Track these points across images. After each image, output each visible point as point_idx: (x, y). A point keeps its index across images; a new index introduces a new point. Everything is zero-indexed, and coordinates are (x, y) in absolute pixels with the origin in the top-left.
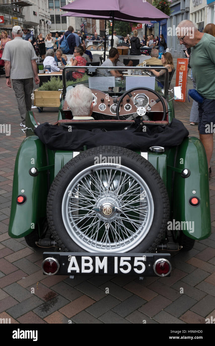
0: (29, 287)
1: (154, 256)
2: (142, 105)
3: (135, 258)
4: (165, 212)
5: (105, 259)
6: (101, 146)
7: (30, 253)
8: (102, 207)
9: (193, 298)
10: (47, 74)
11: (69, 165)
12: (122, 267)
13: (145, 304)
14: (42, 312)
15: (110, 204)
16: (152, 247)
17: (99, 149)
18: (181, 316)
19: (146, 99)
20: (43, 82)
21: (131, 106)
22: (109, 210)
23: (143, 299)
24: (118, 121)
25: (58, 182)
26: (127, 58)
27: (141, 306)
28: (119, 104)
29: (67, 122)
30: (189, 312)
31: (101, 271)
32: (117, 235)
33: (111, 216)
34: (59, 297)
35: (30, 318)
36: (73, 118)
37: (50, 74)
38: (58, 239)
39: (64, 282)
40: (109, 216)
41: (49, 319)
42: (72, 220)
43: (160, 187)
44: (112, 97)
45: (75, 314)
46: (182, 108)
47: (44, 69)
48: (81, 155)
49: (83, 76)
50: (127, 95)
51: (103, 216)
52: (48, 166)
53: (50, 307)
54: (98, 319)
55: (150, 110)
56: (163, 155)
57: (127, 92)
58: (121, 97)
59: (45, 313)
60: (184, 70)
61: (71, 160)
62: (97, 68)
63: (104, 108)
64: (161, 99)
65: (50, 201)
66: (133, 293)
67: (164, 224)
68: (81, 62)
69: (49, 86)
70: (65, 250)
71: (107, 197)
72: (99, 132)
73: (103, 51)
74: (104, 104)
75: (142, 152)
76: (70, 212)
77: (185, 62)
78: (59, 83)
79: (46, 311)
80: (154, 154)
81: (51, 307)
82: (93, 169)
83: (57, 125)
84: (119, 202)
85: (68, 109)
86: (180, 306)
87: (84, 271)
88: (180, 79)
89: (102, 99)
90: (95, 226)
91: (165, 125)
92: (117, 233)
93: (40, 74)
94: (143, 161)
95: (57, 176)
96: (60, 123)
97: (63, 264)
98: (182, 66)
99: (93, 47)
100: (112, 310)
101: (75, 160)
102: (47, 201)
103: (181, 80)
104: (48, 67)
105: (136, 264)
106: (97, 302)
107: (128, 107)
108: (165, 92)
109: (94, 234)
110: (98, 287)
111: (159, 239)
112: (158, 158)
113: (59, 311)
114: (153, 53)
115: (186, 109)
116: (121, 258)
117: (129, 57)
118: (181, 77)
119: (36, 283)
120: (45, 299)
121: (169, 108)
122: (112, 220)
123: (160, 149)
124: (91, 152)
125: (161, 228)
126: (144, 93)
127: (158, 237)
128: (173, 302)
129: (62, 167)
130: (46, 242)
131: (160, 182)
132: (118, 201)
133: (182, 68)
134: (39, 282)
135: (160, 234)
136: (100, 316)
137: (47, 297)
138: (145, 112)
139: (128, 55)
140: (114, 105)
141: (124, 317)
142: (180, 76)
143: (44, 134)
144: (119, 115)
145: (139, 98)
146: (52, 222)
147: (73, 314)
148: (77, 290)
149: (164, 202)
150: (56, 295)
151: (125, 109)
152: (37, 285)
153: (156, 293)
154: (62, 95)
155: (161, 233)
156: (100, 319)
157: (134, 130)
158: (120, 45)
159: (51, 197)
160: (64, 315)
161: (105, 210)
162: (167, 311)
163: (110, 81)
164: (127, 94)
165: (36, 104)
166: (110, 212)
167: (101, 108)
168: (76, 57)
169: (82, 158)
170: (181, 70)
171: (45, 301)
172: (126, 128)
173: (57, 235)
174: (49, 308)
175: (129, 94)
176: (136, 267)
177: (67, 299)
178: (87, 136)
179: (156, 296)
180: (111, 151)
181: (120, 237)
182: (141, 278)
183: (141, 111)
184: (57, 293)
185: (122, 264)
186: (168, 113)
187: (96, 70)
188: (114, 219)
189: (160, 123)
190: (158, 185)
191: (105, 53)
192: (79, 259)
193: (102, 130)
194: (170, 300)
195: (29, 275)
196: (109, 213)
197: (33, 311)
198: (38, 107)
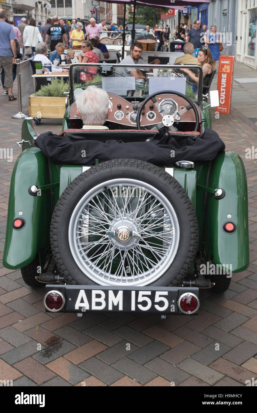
0: (26, 331)
1: (179, 290)
2: (169, 113)
3: (157, 292)
4: (193, 238)
5: (120, 293)
6: (117, 159)
7: (27, 293)
8: (117, 231)
9: (226, 344)
10: (46, 74)
11: (78, 181)
12: (140, 303)
13: (168, 350)
14: (44, 358)
15: (127, 228)
16: (177, 280)
17: (114, 162)
18: (211, 364)
19: (175, 106)
20: (41, 86)
21: (155, 114)
22: (126, 235)
23: (166, 345)
24: (138, 132)
25: (64, 201)
26: (153, 55)
27: (164, 353)
28: (139, 111)
29: (75, 131)
30: (221, 360)
31: (116, 307)
32: (135, 265)
33: (128, 243)
34: (64, 342)
35: (28, 364)
36: (82, 128)
37: (50, 74)
38: (64, 269)
39: (70, 326)
40: (126, 242)
41: (52, 365)
42: (80, 247)
43: (187, 208)
44: (131, 102)
45: (83, 360)
46: (224, 122)
47: (43, 68)
48: (93, 169)
49: (95, 78)
50: (150, 100)
51: (119, 242)
52: (52, 184)
53: (53, 353)
54: (111, 366)
55: (179, 119)
56: (192, 171)
57: (150, 97)
58: (142, 103)
59: (47, 358)
60: (228, 71)
61: (81, 175)
62: (113, 66)
63: (121, 116)
64: (193, 105)
65: (54, 224)
66: (154, 339)
67: (191, 252)
68: (93, 60)
69: (49, 91)
70: (72, 283)
71: (124, 219)
72: (114, 144)
73: (121, 45)
74: (121, 111)
75: (166, 167)
76: (78, 237)
77: (229, 61)
78: (63, 87)
79: (48, 357)
80: (181, 171)
81: (55, 352)
82: (107, 185)
83: (63, 135)
84: (137, 226)
85: (75, 118)
86: (211, 353)
87: (94, 308)
88: (222, 84)
89: (119, 105)
90: (108, 256)
91: (196, 136)
92: (134, 264)
93: (37, 74)
94: (167, 177)
95: (63, 194)
96: (66, 133)
97: (70, 299)
98: (225, 66)
99: (108, 40)
100: (128, 356)
101: (86, 174)
102: (51, 223)
103: (224, 85)
104: (48, 65)
105: (157, 299)
106: (110, 347)
107: (151, 116)
108: (199, 97)
109: (108, 265)
110: (111, 332)
111: (186, 270)
112: (186, 175)
113: (64, 357)
114: (187, 49)
115: (230, 123)
116: (140, 292)
117: (156, 54)
118: (224, 81)
119: (36, 327)
120: (46, 344)
121: (203, 118)
122: (130, 247)
123: (189, 164)
124: (105, 165)
125: (188, 257)
126: (171, 98)
127: (184, 268)
128: (202, 348)
129: (69, 184)
130: (47, 276)
131: (187, 202)
132: (136, 224)
133: (225, 69)
134: (39, 325)
135: (186, 264)
136: (114, 363)
137: (49, 341)
138: (172, 122)
139: (155, 51)
140: (134, 113)
141: (142, 364)
142: (223, 79)
143: (47, 145)
144: (140, 125)
145: (165, 104)
146: (57, 249)
147: (80, 360)
148: (86, 335)
149: (192, 225)
150: (60, 340)
151: (147, 117)
152: (37, 328)
153: (181, 339)
154: (68, 100)
155: (188, 263)
156: (114, 366)
157: (158, 141)
158: (144, 38)
159: (56, 218)
160: (69, 361)
161: (120, 234)
162: (194, 358)
163: (129, 83)
164: (150, 98)
165: (32, 114)
166: (127, 236)
167: (118, 117)
168: (86, 53)
169: (94, 172)
170: (224, 72)
171: (47, 346)
172: (148, 140)
173: (63, 264)
174: (51, 354)
175: (153, 98)
176: (157, 303)
177: (74, 345)
178: (100, 147)
179: (182, 342)
180: (129, 164)
181: (139, 269)
182: (163, 317)
183: (168, 121)
184: (61, 337)
185: (140, 299)
186: (201, 123)
187: (112, 68)
188: (132, 246)
189: (190, 134)
190: (185, 205)
191: (123, 48)
192: (89, 293)
193: (119, 142)
194: (199, 346)
195: (27, 318)
196: (126, 238)
197: (32, 357)
198: (34, 118)
